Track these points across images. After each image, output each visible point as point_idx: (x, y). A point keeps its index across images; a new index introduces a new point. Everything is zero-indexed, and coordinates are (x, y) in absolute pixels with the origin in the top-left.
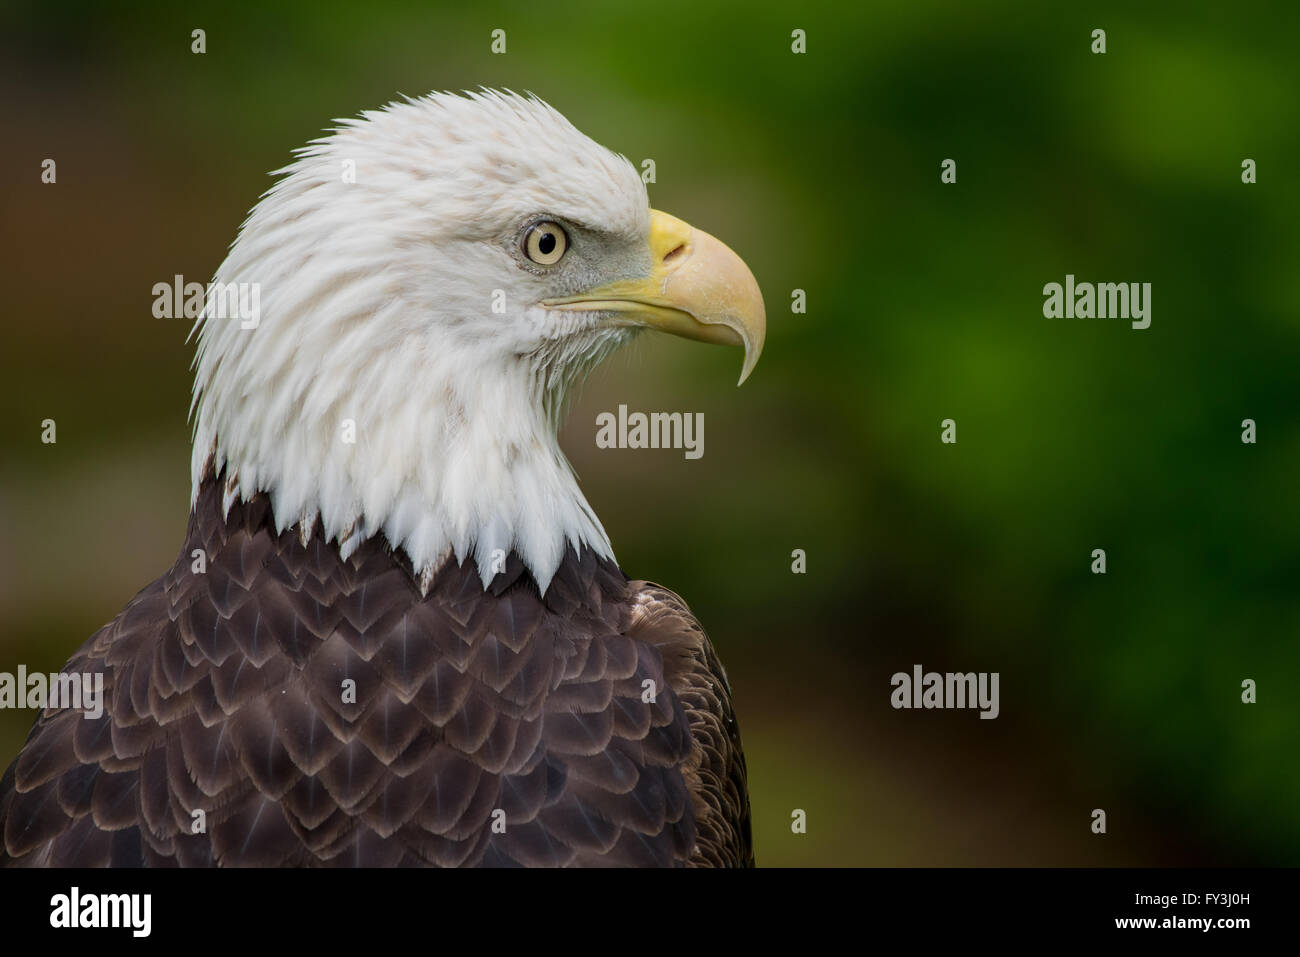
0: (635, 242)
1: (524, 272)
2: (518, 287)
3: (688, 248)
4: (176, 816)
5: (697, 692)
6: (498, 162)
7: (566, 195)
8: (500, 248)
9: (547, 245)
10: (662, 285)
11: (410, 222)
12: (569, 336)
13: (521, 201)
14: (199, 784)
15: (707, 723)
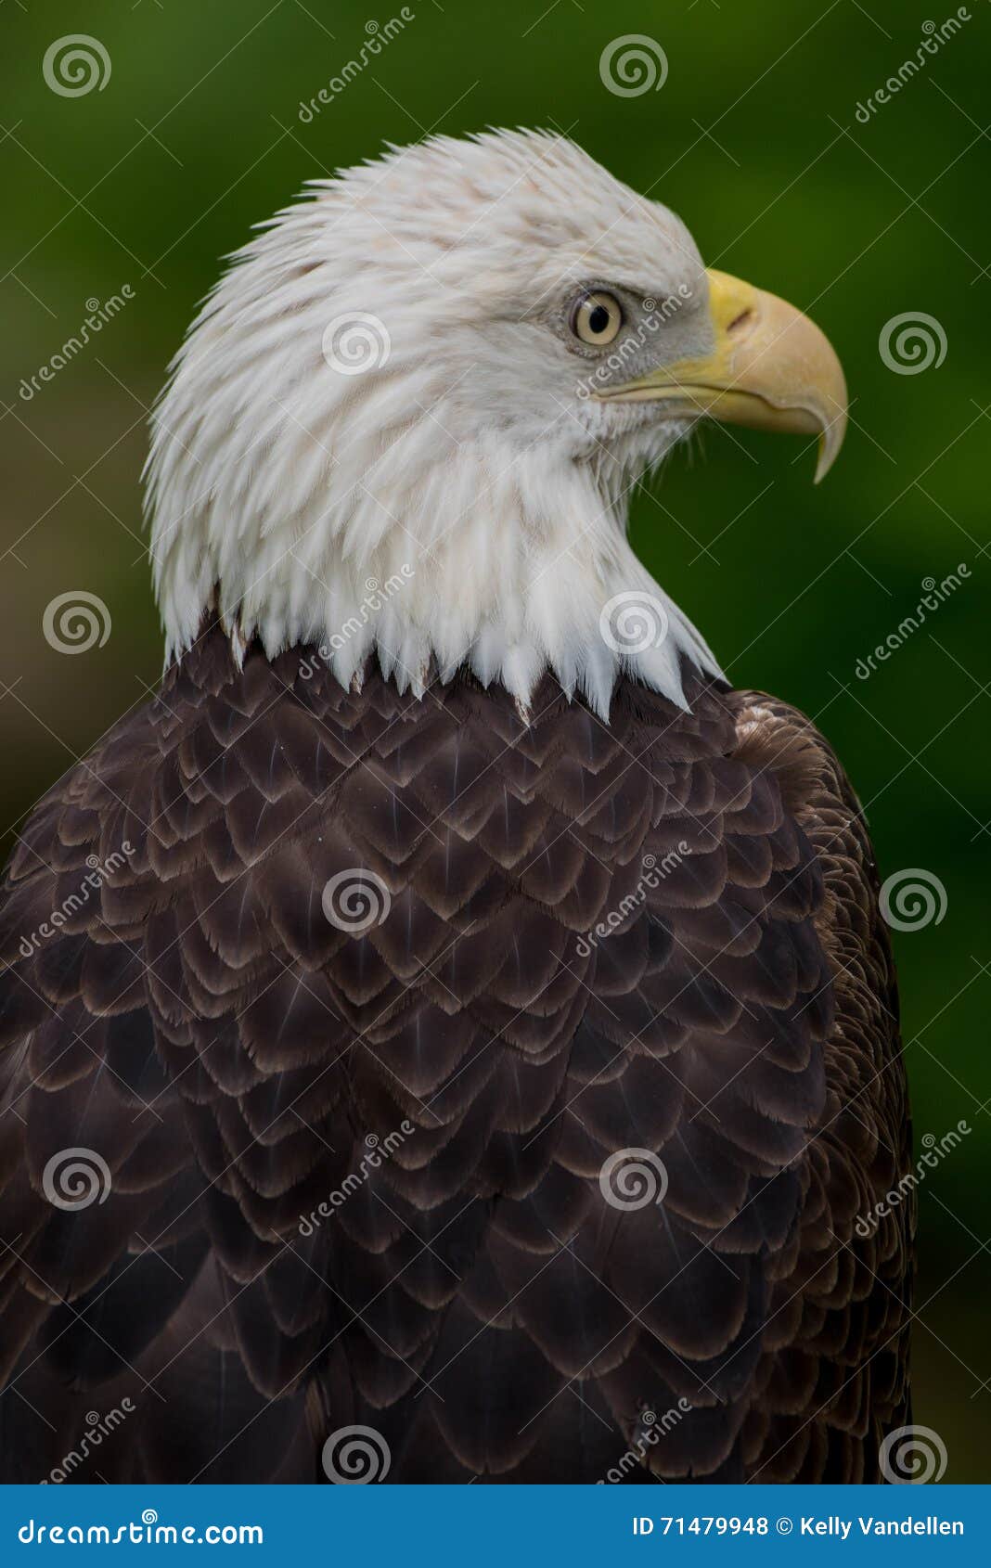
0: (696, 310)
1: (573, 356)
2: (567, 375)
3: (754, 315)
4: (193, 995)
5: (830, 831)
6: (535, 221)
7: (620, 258)
8: (545, 328)
9: (599, 321)
10: (728, 363)
11: (442, 304)
12: (625, 434)
13: (568, 267)
14: (221, 954)
15: (845, 871)
